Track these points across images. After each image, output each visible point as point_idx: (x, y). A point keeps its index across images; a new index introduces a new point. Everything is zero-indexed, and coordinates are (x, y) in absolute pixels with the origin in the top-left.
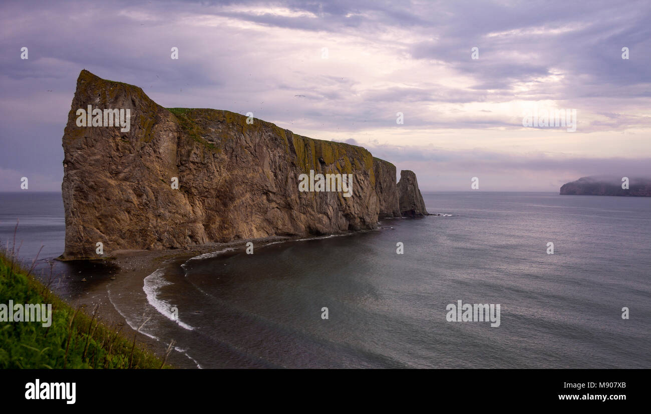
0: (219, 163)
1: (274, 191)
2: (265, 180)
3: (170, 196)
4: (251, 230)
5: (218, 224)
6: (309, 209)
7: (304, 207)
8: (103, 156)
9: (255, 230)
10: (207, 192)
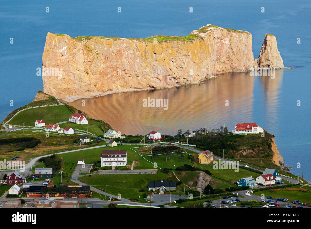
0: (100, 61)
1: (128, 69)
2: (123, 65)
3: (80, 76)
4: (117, 87)
5: (100, 85)
6: (147, 76)
7: (145, 75)
8: (55, 63)
9: (119, 87)
10: (95, 72)
